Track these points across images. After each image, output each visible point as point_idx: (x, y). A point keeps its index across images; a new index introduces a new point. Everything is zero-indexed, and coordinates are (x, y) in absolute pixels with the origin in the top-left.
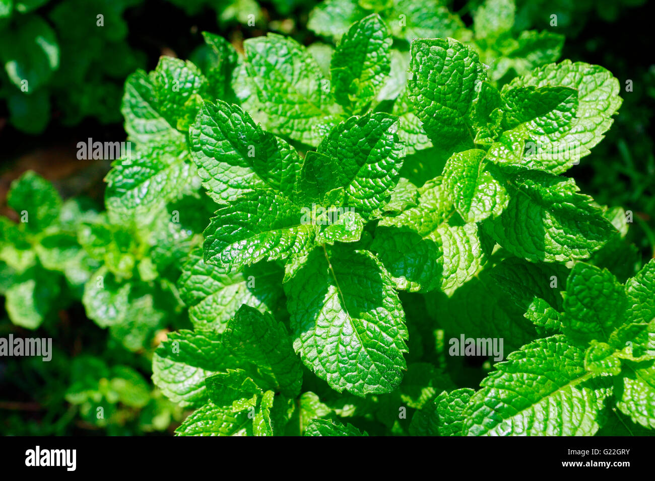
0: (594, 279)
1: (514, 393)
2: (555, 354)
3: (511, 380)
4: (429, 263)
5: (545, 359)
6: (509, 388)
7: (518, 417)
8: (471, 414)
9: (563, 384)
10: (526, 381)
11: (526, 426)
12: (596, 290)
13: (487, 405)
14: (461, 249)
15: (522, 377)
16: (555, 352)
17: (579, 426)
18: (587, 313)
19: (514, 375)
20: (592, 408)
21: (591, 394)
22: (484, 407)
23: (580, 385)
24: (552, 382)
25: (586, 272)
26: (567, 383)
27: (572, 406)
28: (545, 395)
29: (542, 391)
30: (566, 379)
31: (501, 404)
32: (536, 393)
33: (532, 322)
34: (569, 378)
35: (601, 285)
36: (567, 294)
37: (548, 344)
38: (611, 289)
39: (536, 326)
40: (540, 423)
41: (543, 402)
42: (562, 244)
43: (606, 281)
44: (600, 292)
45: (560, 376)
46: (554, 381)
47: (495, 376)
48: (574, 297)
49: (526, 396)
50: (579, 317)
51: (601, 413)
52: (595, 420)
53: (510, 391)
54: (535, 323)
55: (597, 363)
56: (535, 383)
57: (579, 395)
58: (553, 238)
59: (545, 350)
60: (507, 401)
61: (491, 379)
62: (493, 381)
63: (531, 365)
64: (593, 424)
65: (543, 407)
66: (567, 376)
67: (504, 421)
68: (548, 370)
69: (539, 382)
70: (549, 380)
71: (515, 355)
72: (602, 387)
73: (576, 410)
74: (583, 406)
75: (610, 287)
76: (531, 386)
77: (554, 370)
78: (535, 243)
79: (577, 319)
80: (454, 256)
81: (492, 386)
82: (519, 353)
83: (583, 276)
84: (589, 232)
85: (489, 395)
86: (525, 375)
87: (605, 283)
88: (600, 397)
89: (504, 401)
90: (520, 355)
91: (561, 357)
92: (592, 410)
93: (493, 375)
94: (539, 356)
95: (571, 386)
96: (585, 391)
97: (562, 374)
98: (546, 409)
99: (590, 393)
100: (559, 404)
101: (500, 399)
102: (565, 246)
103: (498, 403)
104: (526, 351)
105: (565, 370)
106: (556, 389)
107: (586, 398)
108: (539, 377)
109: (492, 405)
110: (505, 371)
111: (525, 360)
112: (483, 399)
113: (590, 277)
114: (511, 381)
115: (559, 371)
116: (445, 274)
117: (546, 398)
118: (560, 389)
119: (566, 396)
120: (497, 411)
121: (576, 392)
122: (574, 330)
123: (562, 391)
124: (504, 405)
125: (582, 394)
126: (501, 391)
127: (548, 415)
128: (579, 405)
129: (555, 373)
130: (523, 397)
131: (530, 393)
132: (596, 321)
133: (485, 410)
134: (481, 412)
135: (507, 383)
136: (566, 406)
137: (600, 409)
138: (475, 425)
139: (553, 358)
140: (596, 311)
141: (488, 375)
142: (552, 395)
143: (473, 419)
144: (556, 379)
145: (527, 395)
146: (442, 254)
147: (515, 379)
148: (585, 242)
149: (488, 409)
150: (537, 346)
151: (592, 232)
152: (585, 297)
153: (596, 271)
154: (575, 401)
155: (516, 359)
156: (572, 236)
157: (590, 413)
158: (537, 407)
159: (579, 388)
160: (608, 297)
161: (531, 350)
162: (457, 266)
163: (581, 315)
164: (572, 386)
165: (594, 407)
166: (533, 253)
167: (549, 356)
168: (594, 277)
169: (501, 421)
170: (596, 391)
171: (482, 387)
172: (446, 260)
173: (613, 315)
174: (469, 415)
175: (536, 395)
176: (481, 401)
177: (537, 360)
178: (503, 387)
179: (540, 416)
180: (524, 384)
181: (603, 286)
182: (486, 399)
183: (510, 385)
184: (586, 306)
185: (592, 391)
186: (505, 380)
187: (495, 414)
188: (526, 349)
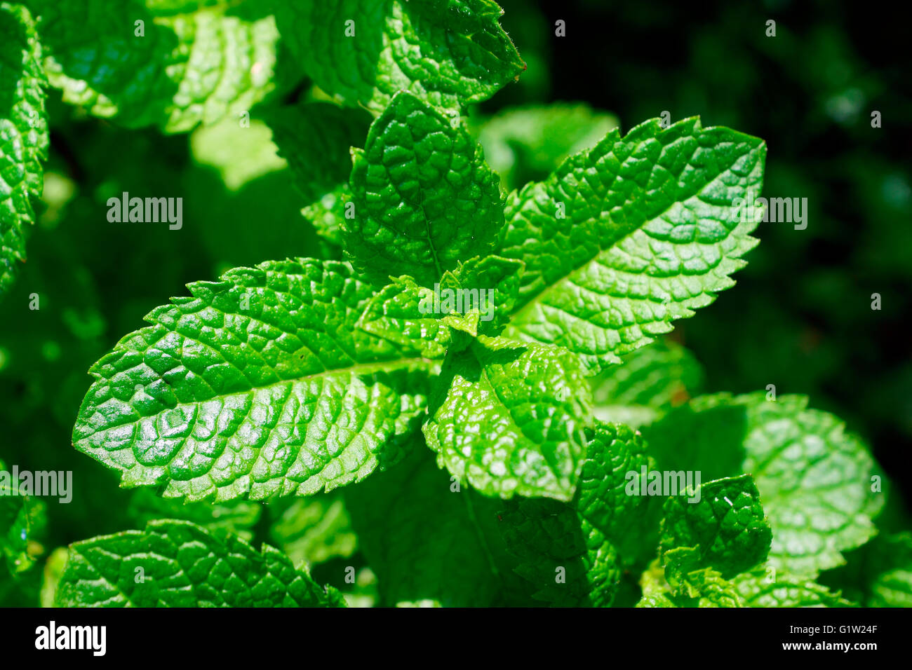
0: (433, 140)
1: (214, 354)
2: (334, 300)
3: (218, 324)
4: (150, 69)
5: (309, 301)
6: (206, 340)
7: (212, 406)
8: (112, 374)
9: (334, 366)
10: (251, 336)
11: (223, 426)
12: (433, 166)
13: (148, 364)
14: (232, 61)
15: (245, 326)
16: (338, 295)
17: (336, 455)
18: (406, 215)
19: (228, 317)
20: (378, 426)
21: (390, 400)
22: (143, 366)
23: (374, 377)
24: (311, 354)
25: (419, 117)
26: (347, 365)
27: (336, 414)
28: (287, 376)
29: (281, 366)
30: (345, 357)
31: (181, 369)
32: (267, 366)
33: (314, 229)
34: (353, 356)
35: (446, 157)
36: (365, 157)
37: (325, 274)
38: (465, 172)
39: (322, 238)
40: (254, 428)
41: (278, 390)
42: (412, 78)
43: (458, 152)
44: (442, 172)
45: (333, 347)
46: (316, 352)
47: (183, 306)
48: (380, 168)
49: (241, 365)
50: (385, 218)
51: (395, 442)
52: (374, 452)
53: (209, 348)
54: (320, 233)
55: (395, 321)
56: (269, 345)
57: (363, 396)
58: (397, 59)
59: (313, 283)
60: (196, 365)
61: (174, 312)
62: (177, 317)
63: (272, 305)
64: (366, 459)
65: (272, 399)
66: (350, 350)
67: (179, 406)
68: (307, 326)
69: (281, 346)
70: (304, 348)
71: (240, 274)
72: (420, 392)
73: (342, 421)
74: (362, 420)
75: (465, 166)
76: (259, 348)
77: (322, 331)
78: (360, 66)
79: (381, 223)
80: (210, 71)
81: (172, 328)
82: (250, 273)
83: (411, 126)
84: (468, 58)
85: (161, 343)
86: (254, 323)
87: (456, 156)
88: (409, 411)
89: (190, 365)
90: (251, 278)
91: (349, 310)
92: (377, 431)
93: (179, 303)
94: (296, 293)
95: (352, 373)
96: (377, 390)
97: (341, 344)
98: (279, 405)
99: (387, 396)
100: (312, 401)
101: (179, 357)
102: (417, 83)
103: (176, 365)
104: (269, 274)
105: (348, 338)
106: (316, 369)
107: (374, 404)
108: (284, 335)
109: (160, 367)
110: (209, 304)
111: (260, 290)
112: (145, 348)
113: (424, 134)
114: (218, 327)
115: (333, 336)
116: (180, 99)
117: (287, 382)
118: (327, 372)
119: (332, 387)
120: (168, 381)
121: (356, 389)
122: (369, 245)
123: (328, 378)
124: (185, 374)
125: (370, 394)
126: (188, 341)
127: (277, 417)
128: (353, 414)
129: (323, 338)
130: (232, 366)
131: (253, 363)
132: (424, 240)
133: (141, 373)
134: (133, 376)
135: (205, 329)
136: (325, 406)
137: (397, 433)
138: (113, 401)
139: (326, 305)
140: (427, 216)
141: (170, 302)
142: (303, 379)
143: (113, 385)
144: (321, 349)
145: (245, 364)
146: (184, 59)
147: (227, 325)
148: (456, 79)
149: (150, 373)
150: (297, 270)
151: (472, 59)
152: (405, 177)
153: (438, 122)
154: (349, 402)
155: (239, 283)
156: (432, 61)
157: (370, 434)
158: (262, 396)
159: (368, 381)
160: (459, 189)
161: (280, 275)
162: (211, 93)
163: (390, 213)
164: (355, 372)
165: (385, 426)
166: (352, 86)
167: (319, 298)
168: (433, 134)
169: (172, 406)
170: (405, 398)
171: (148, 324)
172: (192, 74)
173: (464, 234)
174: (104, 376)
175: (266, 371)
176: (136, 353)
177: (288, 300)
178: (194, 335)
179: (260, 414)
180: (245, 340)
181: (450, 160)
182: (151, 351)
183: (211, 334)
184: (405, 196)
185: (394, 394)
186: (203, 320)
187: (161, 386)
188: (271, 268)
